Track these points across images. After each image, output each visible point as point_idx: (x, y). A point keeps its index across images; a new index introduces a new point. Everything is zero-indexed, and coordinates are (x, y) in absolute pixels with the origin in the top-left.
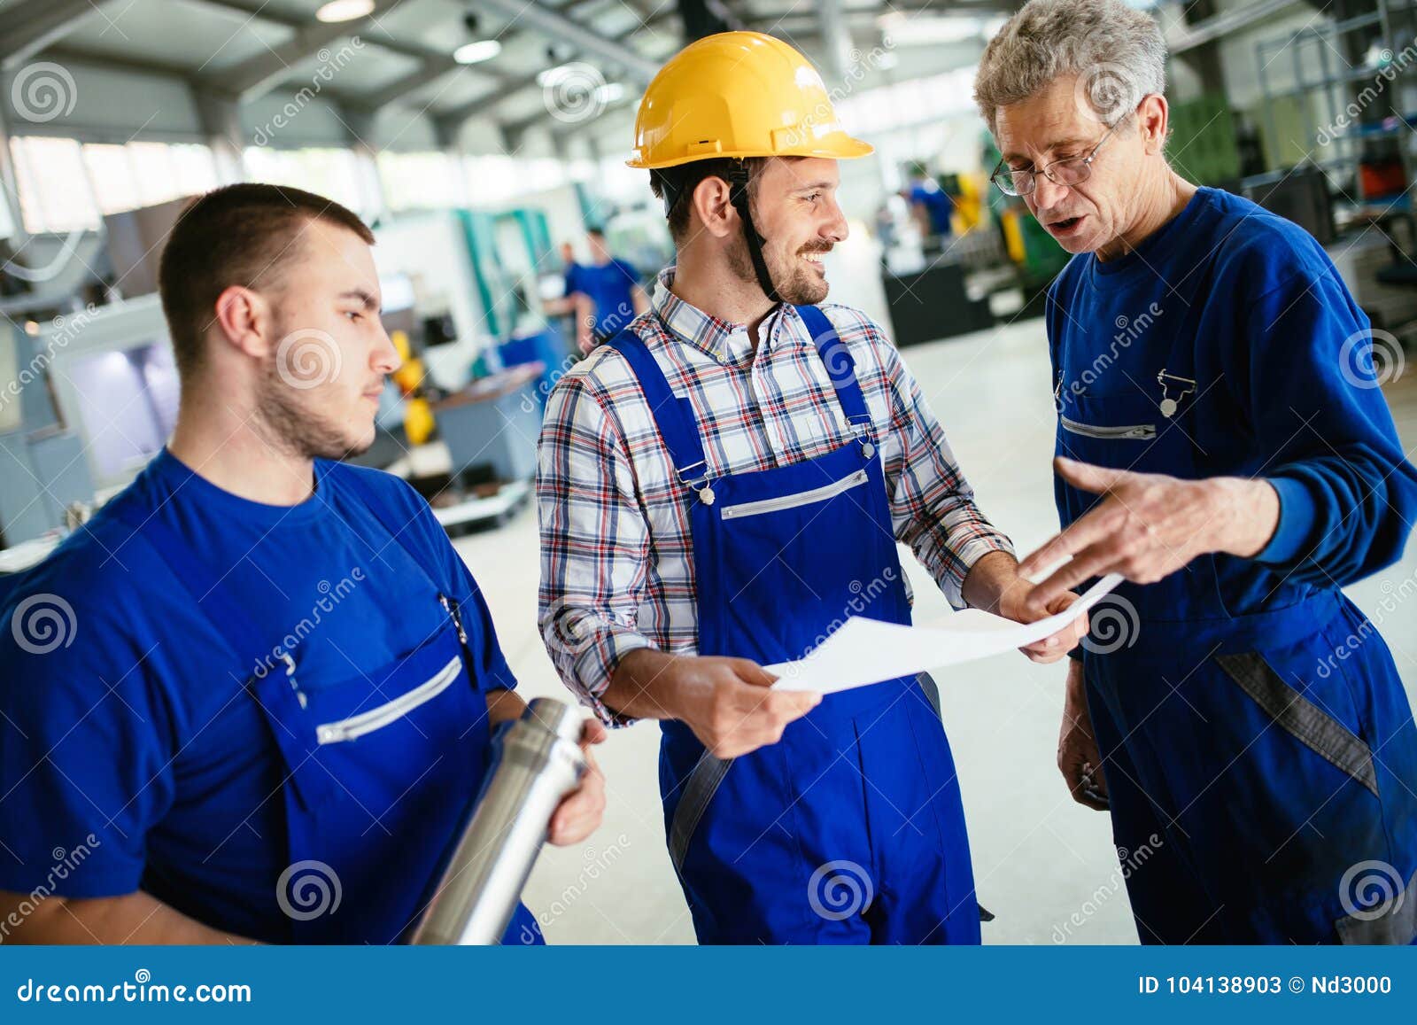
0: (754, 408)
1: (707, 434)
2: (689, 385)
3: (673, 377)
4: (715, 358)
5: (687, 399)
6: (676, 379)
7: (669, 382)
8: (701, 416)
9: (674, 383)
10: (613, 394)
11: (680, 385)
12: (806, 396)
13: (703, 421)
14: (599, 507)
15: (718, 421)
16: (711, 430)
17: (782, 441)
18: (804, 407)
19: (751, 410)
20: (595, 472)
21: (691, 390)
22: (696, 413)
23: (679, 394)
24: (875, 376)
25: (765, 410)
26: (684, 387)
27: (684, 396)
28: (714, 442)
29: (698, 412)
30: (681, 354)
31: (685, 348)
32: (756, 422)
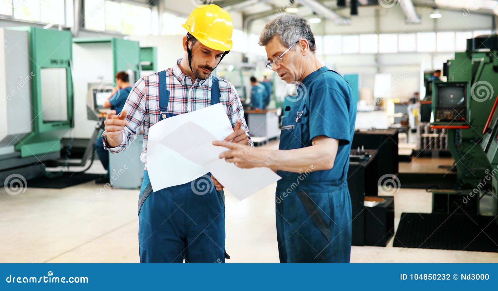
0: (187, 99)
1: (171, 101)
2: (171, 88)
3: (168, 85)
4: (181, 83)
5: (170, 91)
6: (169, 85)
7: (167, 86)
8: (171, 96)
9: (168, 86)
10: (150, 84)
11: (169, 87)
12: (203, 100)
13: (171, 98)
14: (132, 108)
15: (175, 99)
16: (172, 100)
17: (191, 109)
18: (201, 103)
19: (186, 99)
20: (136, 99)
21: (171, 89)
22: (170, 96)
23: (168, 89)
24: (226, 101)
25: (190, 100)
26: (170, 88)
27: (169, 90)
28: (172, 104)
29: (171, 95)
30: (173, 80)
31: (175, 78)
32: (186, 102)
